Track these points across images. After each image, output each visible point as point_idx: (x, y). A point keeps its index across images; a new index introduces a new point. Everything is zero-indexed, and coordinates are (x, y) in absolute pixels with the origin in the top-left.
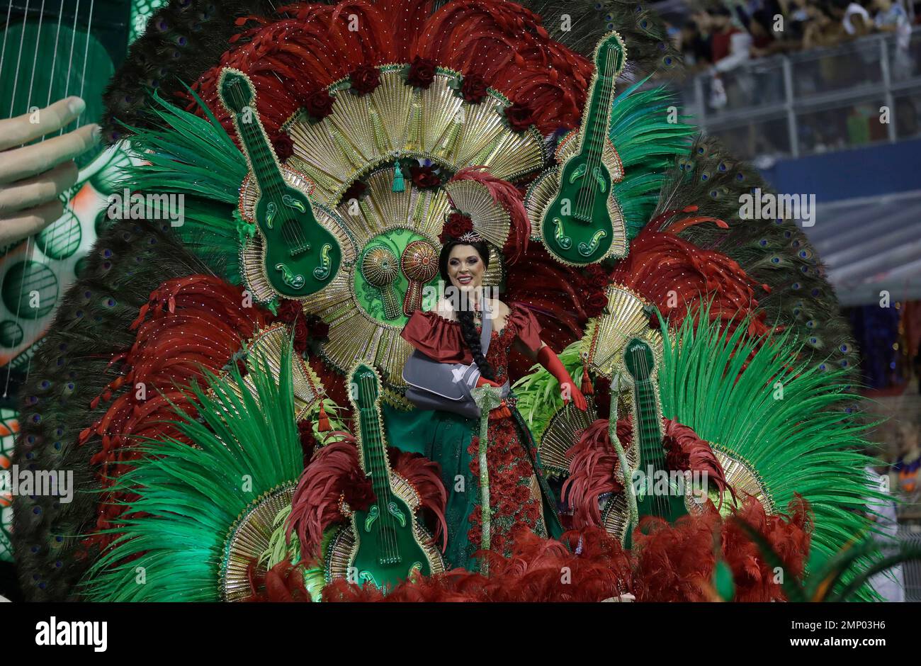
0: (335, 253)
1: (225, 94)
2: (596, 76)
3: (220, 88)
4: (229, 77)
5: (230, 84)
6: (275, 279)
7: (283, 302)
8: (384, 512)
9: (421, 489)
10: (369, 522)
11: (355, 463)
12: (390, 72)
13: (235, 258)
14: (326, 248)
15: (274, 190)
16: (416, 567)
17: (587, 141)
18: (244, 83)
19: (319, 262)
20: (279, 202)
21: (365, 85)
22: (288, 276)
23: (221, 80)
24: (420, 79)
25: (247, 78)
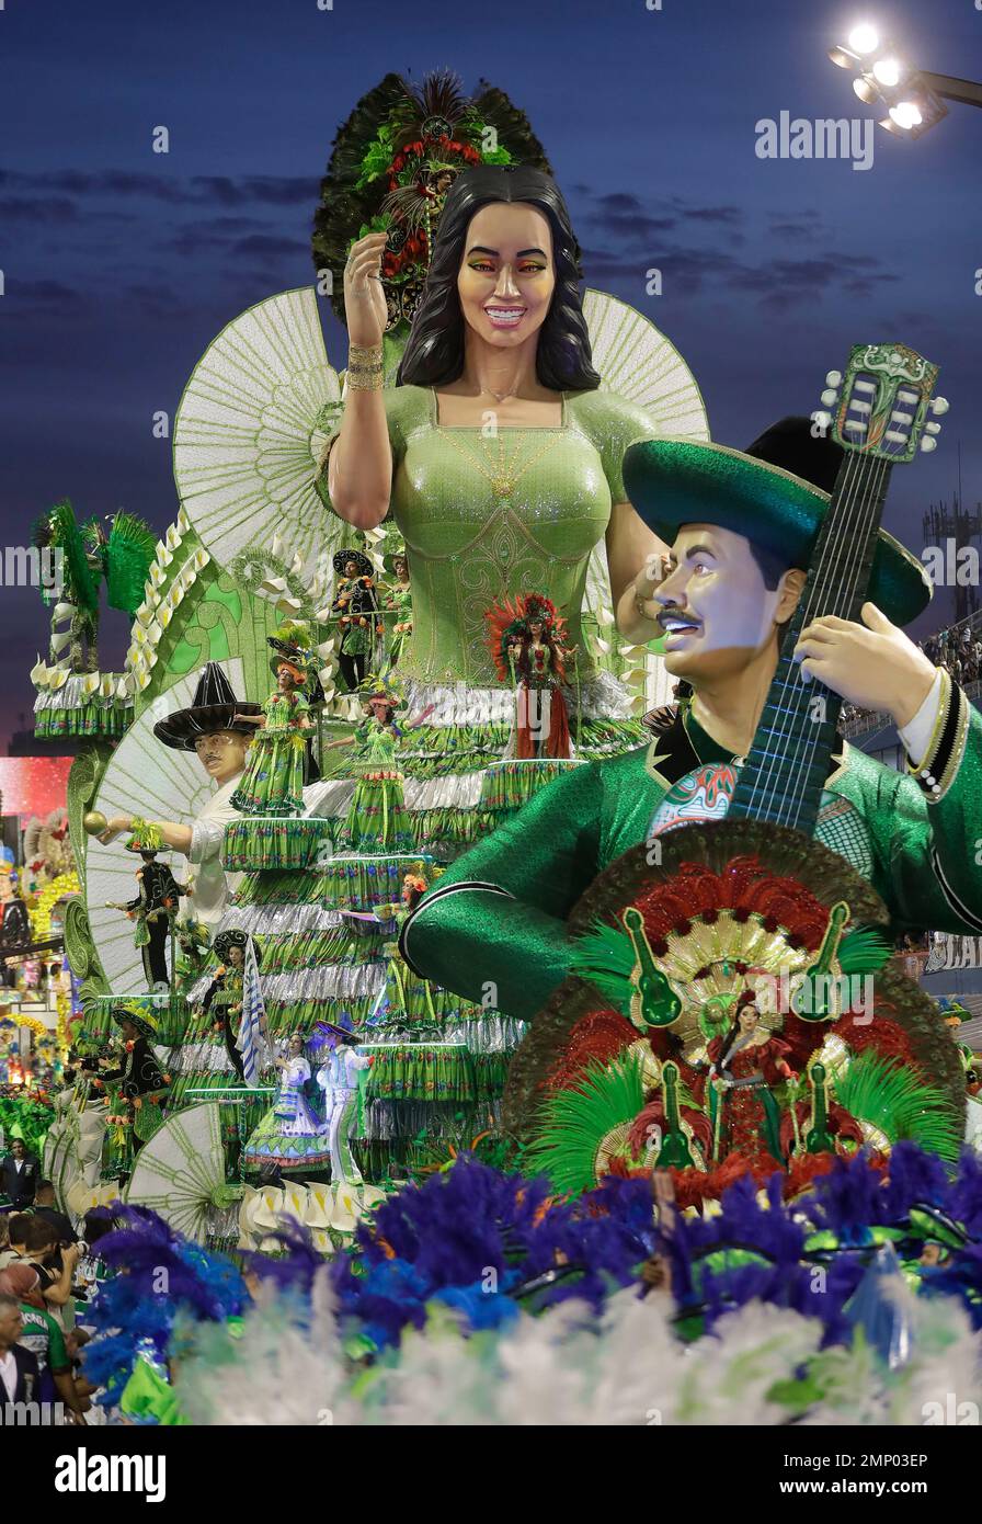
0: (679, 1006)
1: (627, 921)
2: (830, 924)
3: (625, 917)
4: (630, 912)
5: (631, 915)
6: (646, 1016)
7: (649, 1027)
8: (674, 1137)
9: (695, 1128)
10: (666, 1141)
11: (663, 1113)
12: (725, 913)
13: (627, 1003)
14: (674, 1003)
15: (649, 971)
16: (688, 1167)
17: (822, 958)
18: (637, 916)
19: (670, 1009)
20: (651, 977)
21: (711, 918)
22: (653, 1015)
23: (626, 914)
24: (741, 917)
25: (640, 914)
